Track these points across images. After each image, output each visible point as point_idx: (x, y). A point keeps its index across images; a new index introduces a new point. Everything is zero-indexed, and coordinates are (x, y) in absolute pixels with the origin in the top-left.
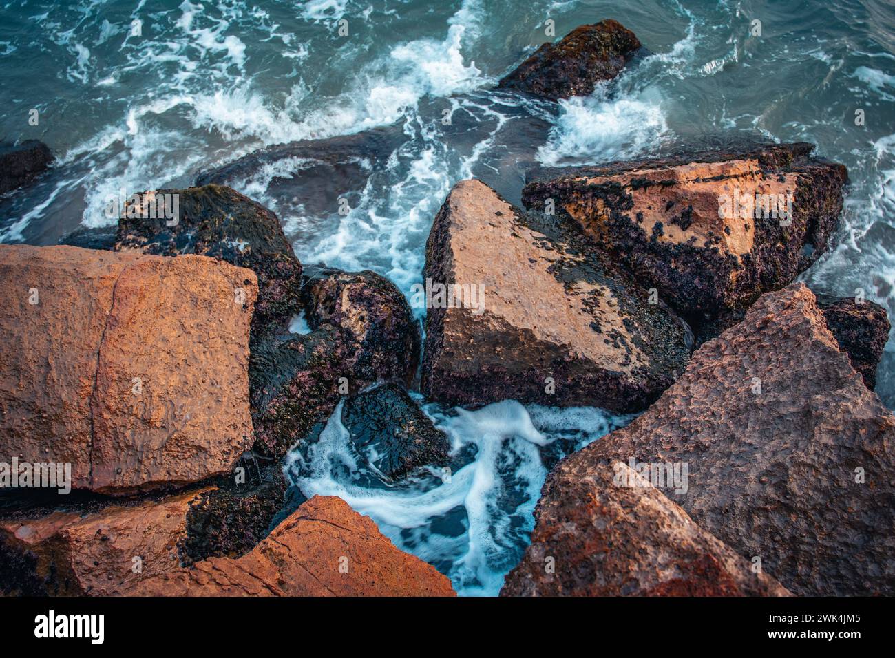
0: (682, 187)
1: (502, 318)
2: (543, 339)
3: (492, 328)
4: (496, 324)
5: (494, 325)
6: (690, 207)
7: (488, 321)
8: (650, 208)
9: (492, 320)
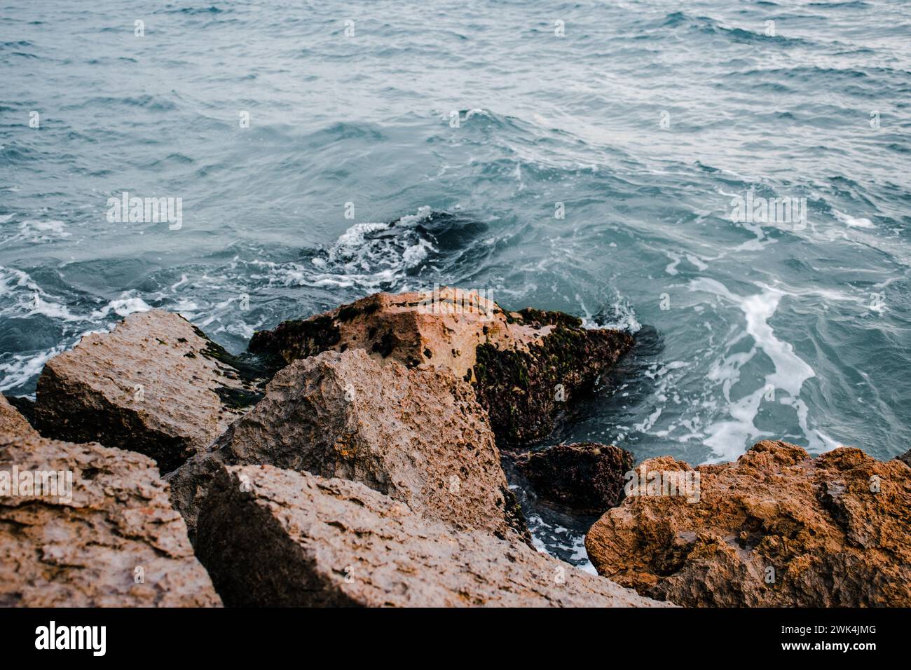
0: (384, 311)
1: (100, 393)
2: (155, 428)
3: (86, 403)
4: (92, 399)
5: (89, 401)
6: (391, 330)
7: (83, 395)
8: (354, 338)
9: (87, 395)
